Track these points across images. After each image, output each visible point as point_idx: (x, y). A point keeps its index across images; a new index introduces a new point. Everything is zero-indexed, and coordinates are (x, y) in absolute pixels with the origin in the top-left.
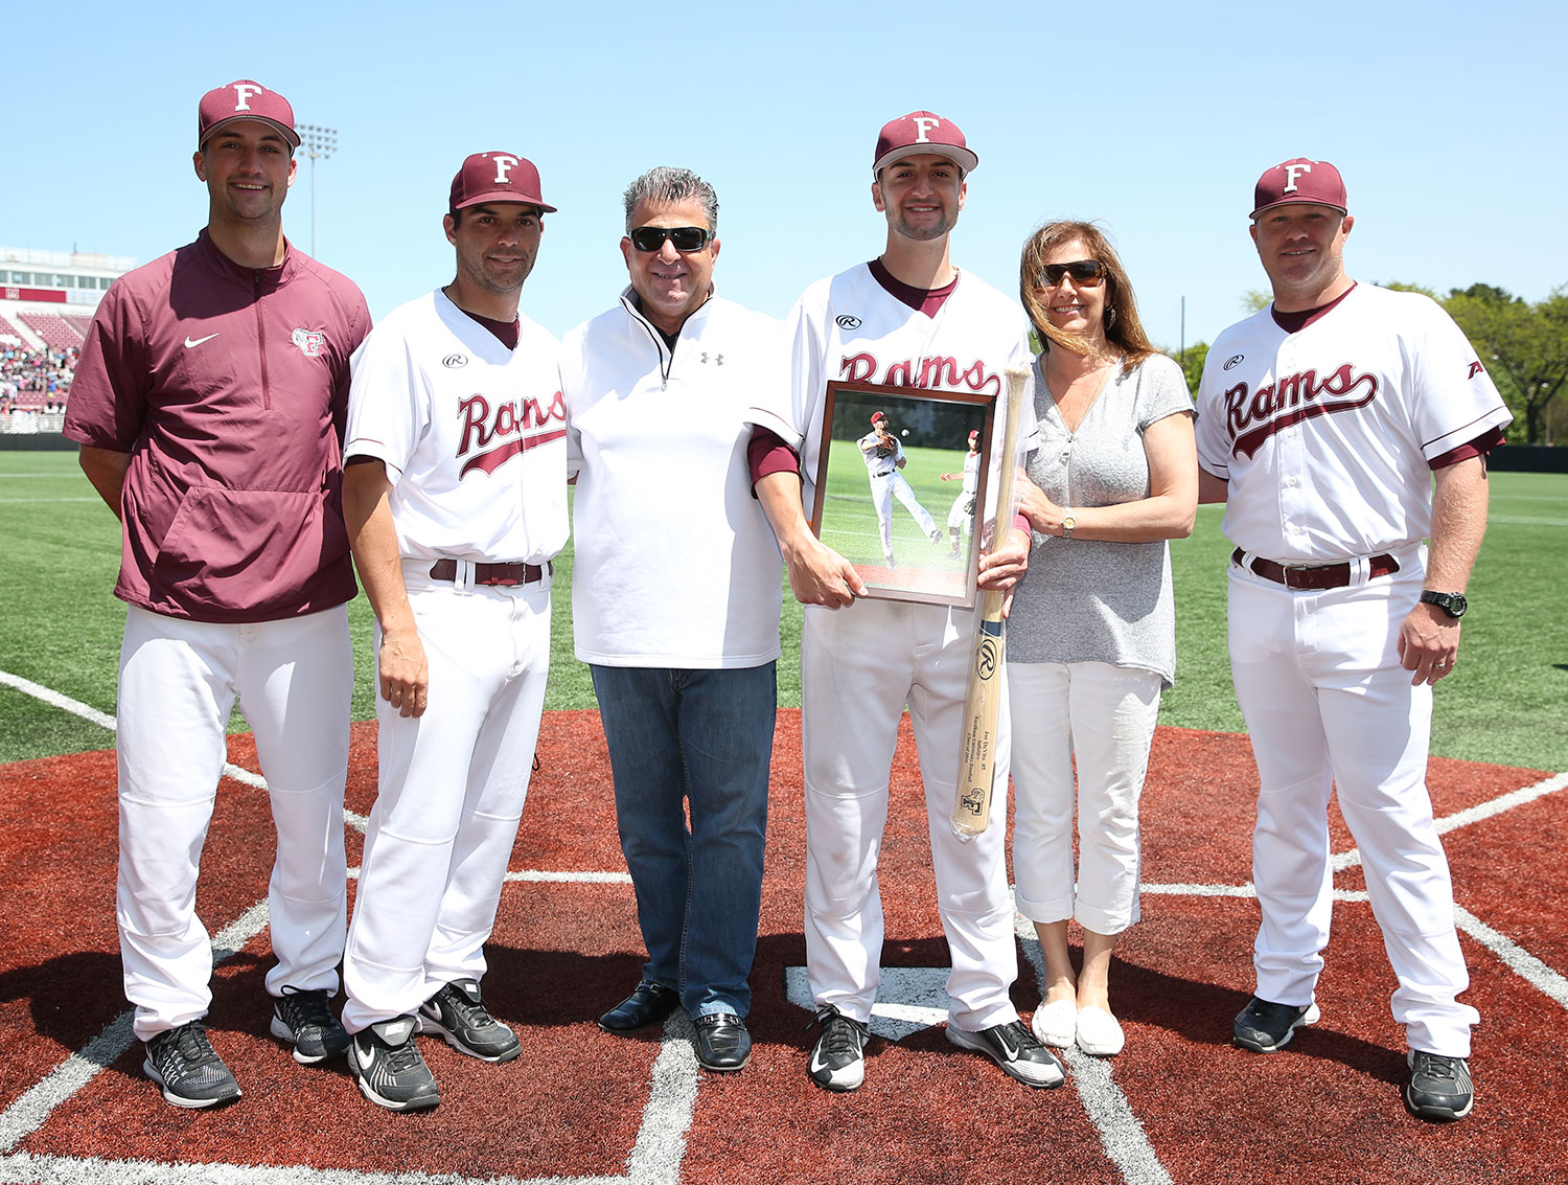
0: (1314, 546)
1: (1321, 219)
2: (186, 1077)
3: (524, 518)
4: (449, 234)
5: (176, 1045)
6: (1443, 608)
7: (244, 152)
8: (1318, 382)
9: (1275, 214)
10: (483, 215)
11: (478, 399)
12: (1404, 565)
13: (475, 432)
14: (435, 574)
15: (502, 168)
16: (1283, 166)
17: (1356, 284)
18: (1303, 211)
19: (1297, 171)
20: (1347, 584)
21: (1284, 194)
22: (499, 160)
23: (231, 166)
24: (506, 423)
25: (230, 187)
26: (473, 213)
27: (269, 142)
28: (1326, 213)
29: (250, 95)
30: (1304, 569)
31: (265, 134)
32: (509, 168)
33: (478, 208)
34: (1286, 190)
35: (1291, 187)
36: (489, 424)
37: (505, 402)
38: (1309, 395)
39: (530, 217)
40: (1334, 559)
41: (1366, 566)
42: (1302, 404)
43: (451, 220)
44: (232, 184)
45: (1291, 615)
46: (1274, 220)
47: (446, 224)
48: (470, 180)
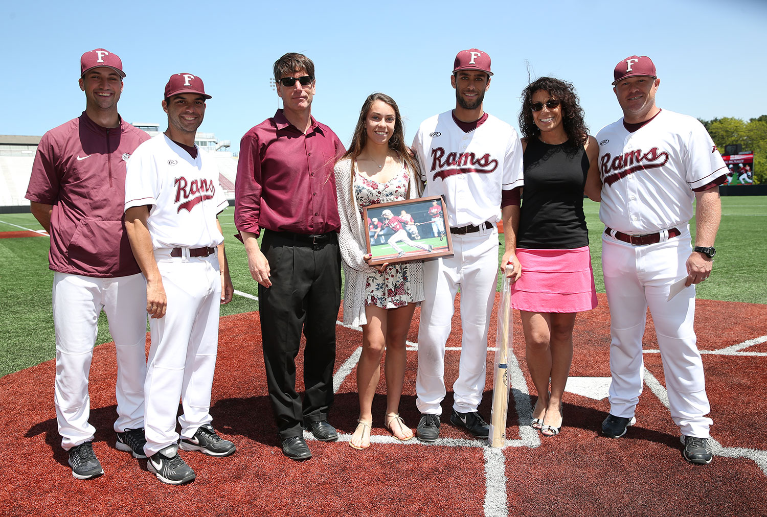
0: (644, 225)
1: (644, 82)
2: (81, 466)
3: (207, 228)
4: (165, 109)
5: (78, 452)
6: (706, 254)
7: (102, 80)
8: (642, 155)
9: (624, 82)
10: (180, 99)
11: (182, 178)
12: (682, 233)
13: (182, 193)
14: (173, 255)
15: (187, 80)
16: (626, 60)
17: (661, 110)
18: (635, 79)
19: (632, 62)
20: (659, 242)
21: (627, 73)
22: (186, 76)
23: (95, 86)
24: (194, 189)
25: (95, 94)
26: (175, 99)
27: (112, 76)
28: (646, 79)
29: (103, 55)
30: (639, 236)
31: (110, 73)
32: (190, 79)
33: (177, 96)
34: (627, 71)
35: (629, 69)
36: (188, 189)
37: (193, 179)
38: (638, 161)
39: (199, 101)
40: (652, 231)
41: (667, 234)
42: (635, 164)
43: (165, 102)
44: (96, 93)
45: (635, 255)
46: (623, 85)
47: (163, 104)
48: (174, 84)
